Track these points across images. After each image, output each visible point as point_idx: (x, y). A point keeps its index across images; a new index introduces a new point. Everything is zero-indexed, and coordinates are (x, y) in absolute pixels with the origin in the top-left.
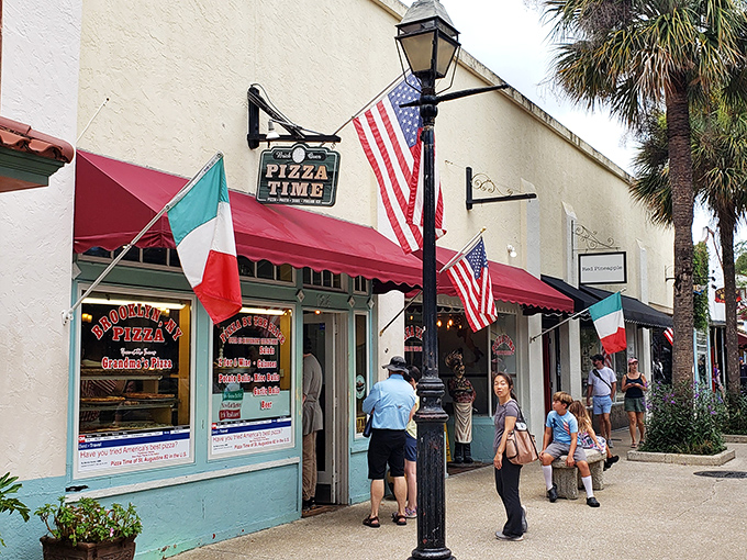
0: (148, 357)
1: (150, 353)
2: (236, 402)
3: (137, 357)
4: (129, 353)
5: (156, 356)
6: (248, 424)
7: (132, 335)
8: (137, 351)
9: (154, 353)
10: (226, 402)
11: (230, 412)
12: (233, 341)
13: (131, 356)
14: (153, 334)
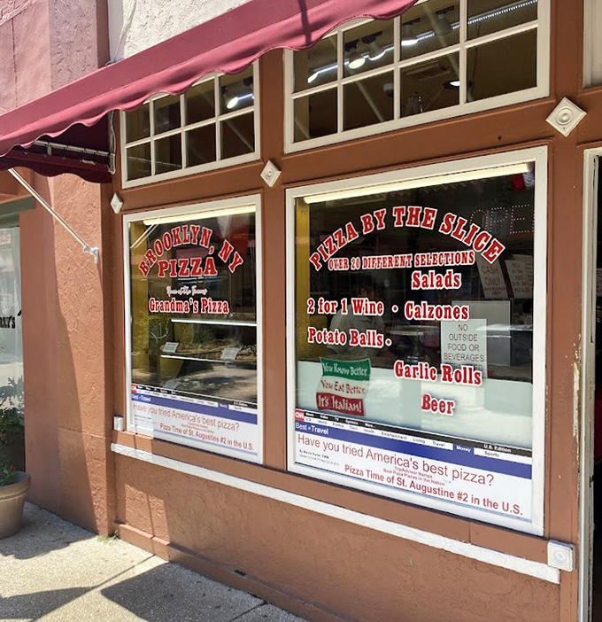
0: (197, 297)
1: (199, 292)
2: (353, 383)
3: (184, 298)
4: (175, 292)
5: (207, 296)
6: (378, 433)
7: (178, 269)
8: (185, 290)
9: (204, 292)
10: (331, 380)
11: (339, 399)
12: (338, 265)
13: (178, 297)
14: (203, 265)
